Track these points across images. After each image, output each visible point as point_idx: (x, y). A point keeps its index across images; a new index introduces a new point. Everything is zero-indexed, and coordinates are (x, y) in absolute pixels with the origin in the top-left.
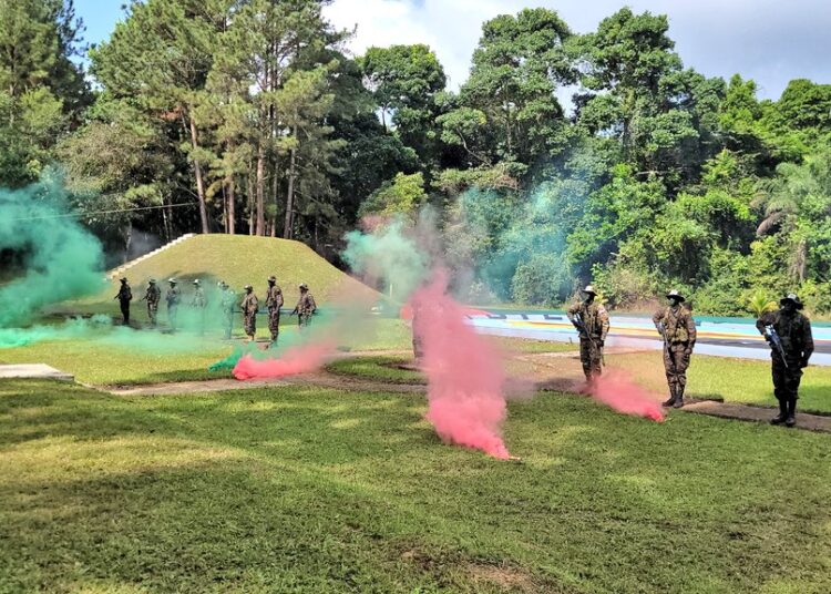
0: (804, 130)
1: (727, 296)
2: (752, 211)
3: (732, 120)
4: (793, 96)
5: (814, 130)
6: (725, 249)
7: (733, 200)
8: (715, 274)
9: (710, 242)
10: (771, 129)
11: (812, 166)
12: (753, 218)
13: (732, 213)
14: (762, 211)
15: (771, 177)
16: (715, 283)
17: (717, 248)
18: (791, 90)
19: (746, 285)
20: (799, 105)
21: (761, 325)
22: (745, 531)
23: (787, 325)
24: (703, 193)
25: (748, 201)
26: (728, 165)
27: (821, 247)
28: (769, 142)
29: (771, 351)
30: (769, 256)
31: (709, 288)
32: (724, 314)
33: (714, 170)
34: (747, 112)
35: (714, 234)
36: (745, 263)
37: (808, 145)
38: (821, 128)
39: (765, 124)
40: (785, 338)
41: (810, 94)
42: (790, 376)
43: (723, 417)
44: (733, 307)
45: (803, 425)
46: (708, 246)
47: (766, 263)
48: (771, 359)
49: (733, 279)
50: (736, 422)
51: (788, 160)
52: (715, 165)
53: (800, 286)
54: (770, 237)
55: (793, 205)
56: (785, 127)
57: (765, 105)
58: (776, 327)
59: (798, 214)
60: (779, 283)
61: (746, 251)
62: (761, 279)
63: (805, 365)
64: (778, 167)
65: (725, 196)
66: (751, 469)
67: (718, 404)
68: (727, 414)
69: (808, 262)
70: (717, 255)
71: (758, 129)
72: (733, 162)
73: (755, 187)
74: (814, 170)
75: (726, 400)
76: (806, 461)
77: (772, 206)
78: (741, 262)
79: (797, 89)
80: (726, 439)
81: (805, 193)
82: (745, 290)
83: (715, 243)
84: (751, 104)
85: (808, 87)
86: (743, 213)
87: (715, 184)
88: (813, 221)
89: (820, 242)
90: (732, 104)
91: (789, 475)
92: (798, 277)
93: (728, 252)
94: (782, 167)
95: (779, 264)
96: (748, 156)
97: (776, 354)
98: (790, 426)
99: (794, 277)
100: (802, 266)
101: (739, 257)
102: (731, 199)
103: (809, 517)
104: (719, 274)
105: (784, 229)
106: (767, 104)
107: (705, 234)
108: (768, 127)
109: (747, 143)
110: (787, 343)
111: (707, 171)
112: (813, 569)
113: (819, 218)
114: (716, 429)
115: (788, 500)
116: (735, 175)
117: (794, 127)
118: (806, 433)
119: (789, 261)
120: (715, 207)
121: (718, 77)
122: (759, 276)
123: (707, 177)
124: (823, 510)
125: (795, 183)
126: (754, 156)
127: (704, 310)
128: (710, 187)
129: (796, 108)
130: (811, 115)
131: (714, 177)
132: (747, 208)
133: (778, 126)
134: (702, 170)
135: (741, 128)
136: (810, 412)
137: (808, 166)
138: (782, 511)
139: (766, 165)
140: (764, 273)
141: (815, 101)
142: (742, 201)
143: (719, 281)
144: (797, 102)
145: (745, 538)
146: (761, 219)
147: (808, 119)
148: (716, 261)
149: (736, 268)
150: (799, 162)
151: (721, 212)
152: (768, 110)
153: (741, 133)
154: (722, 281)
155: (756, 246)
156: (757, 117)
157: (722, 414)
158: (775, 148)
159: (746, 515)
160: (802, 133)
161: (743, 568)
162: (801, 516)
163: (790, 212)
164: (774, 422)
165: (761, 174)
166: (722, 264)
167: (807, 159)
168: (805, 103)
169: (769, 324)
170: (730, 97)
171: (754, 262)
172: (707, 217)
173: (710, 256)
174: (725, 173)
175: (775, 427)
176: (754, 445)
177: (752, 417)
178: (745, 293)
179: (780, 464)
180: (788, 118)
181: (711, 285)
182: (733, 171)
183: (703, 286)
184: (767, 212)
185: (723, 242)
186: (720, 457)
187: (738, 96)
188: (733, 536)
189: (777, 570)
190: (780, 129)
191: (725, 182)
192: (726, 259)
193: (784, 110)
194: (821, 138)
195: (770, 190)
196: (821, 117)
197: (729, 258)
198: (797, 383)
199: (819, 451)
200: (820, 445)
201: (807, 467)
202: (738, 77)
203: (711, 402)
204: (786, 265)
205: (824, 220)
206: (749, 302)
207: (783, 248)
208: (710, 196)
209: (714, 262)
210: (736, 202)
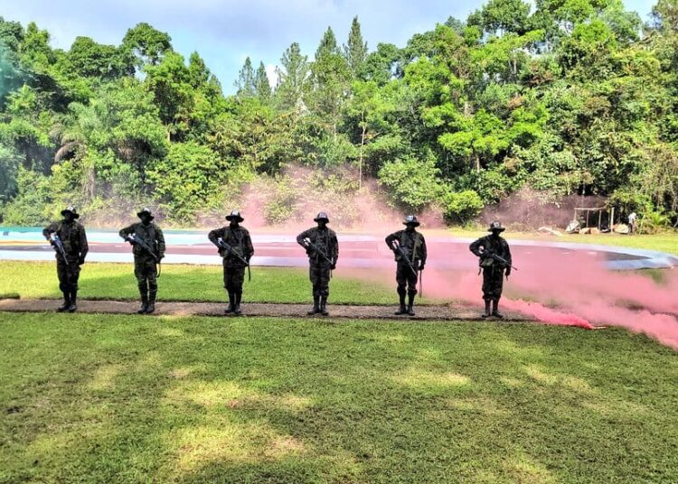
0: (90, 78)
1: (34, 210)
2: (51, 140)
3: (31, 61)
4: (80, 49)
5: (97, 79)
6: (30, 170)
7: (35, 129)
8: (21, 191)
9: (16, 163)
10: (64, 73)
11: (96, 107)
12: (52, 145)
13: (34, 140)
14: (59, 140)
15: (65, 113)
16: (22, 199)
17: (22, 169)
18: (78, 45)
19: (49, 200)
20: (85, 57)
21: (47, 232)
22: (22, 404)
23: (67, 232)
24: (8, 121)
25: (48, 131)
26: (28, 99)
27: (106, 171)
28: (63, 84)
29: (55, 253)
30: (67, 177)
31: (17, 203)
32: (32, 225)
33: (17, 102)
34: (44, 56)
35: (20, 157)
36: (47, 182)
37: (93, 90)
38: (102, 79)
39: (59, 69)
40: (66, 242)
41: (93, 50)
42: (71, 272)
43: (18, 311)
44: (39, 219)
45: (82, 309)
46: (15, 167)
47: (65, 183)
48: (56, 259)
49: (38, 195)
50: (28, 314)
51: (78, 100)
52: (18, 98)
53: (92, 202)
54: (67, 162)
55: (83, 137)
56: (75, 74)
57: (58, 53)
58: (59, 234)
59: (88, 145)
60: (75, 199)
61: (48, 173)
62: (60, 196)
63: (82, 262)
64: (69, 106)
65: (27, 125)
66: (35, 351)
67: (14, 301)
68: (21, 309)
69: (97, 183)
70: (24, 175)
71: (52, 72)
72: (33, 96)
73: (52, 120)
74: (98, 111)
75: (22, 297)
76: (81, 338)
77: (66, 136)
78: (44, 181)
79: (83, 44)
80: (17, 330)
81: (91, 128)
82: (48, 205)
83: (21, 164)
84: (47, 51)
85: (91, 44)
86: (44, 140)
87: (18, 113)
88: (99, 150)
89: (105, 168)
90: (30, 47)
91: (65, 351)
92: (90, 194)
93: (32, 173)
94: (73, 105)
95: (75, 184)
96: (46, 93)
97: (59, 255)
98: (72, 311)
99: (87, 194)
100: (92, 186)
101: (42, 177)
102: (32, 128)
103: (76, 381)
104: (25, 191)
105: (77, 156)
106: (60, 52)
107: (12, 156)
108: (61, 71)
109: (44, 83)
110: (67, 246)
111: (10, 102)
112: (73, 421)
113: (103, 148)
114: (9, 323)
115: (62, 371)
116: (36, 108)
117: (82, 74)
118: (83, 316)
119: (82, 181)
120: (20, 133)
121: (16, 22)
122: (59, 193)
123: (11, 107)
124: (88, 373)
125: (84, 120)
126: (51, 94)
127: (13, 222)
128: (14, 117)
129: (82, 59)
130: (94, 67)
131: (17, 107)
132: (46, 137)
133: (69, 72)
134: (6, 100)
135: (38, 68)
136: (89, 299)
137: (93, 107)
138: (55, 381)
139: (60, 103)
140: (63, 190)
141: (96, 56)
142: (42, 131)
143: (26, 197)
144: (84, 54)
145: (20, 410)
146: (59, 147)
147: (92, 70)
148: (23, 180)
149: (40, 185)
150: (86, 103)
151: (25, 138)
152: (60, 58)
153: (39, 73)
154: (28, 197)
155: (55, 168)
156: (52, 61)
157: (16, 309)
158: (67, 89)
159: (25, 391)
160: (88, 80)
161: (16, 436)
162: (70, 382)
163: (81, 142)
164: (60, 310)
165: (58, 110)
166: (28, 183)
167: (92, 100)
168: (89, 57)
169: (53, 232)
170: (29, 41)
171: (55, 182)
172: (13, 142)
173: (17, 176)
174: (27, 105)
175: (60, 314)
176: (40, 331)
177: (43, 308)
178: (48, 207)
179: (60, 344)
180: (77, 66)
181: (19, 200)
182: (33, 105)
183: (12, 201)
184: (63, 141)
185: (27, 164)
186: (10, 346)
187: (35, 41)
188: (10, 411)
189: (44, 430)
190: (71, 75)
191: (27, 113)
192: (31, 178)
193: (73, 59)
194: (102, 86)
195: (65, 123)
196: (102, 70)
197: (34, 178)
198: (77, 277)
199: (91, 328)
200: (93, 324)
201: (81, 342)
202: (34, 24)
203: (8, 300)
204: (80, 185)
205: (107, 151)
206: (52, 214)
207: (77, 171)
208: (15, 123)
209: (21, 181)
210: (38, 131)
